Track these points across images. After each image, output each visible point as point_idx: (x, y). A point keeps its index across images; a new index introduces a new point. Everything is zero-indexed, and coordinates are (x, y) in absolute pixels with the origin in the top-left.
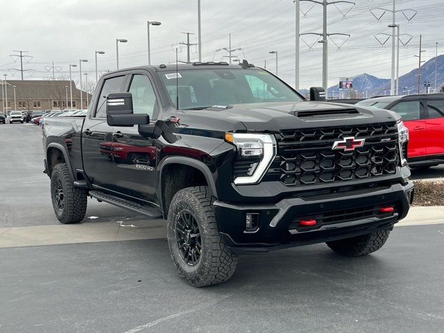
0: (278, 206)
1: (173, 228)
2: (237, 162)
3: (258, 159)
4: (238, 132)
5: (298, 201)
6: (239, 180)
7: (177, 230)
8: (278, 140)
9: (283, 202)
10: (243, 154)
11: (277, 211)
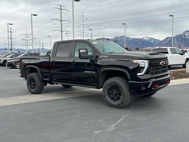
0: (149, 81)
1: (106, 91)
2: (139, 68)
3: (144, 68)
4: (138, 59)
5: (154, 80)
6: (138, 74)
7: (107, 91)
8: (149, 62)
9: (151, 80)
10: (141, 66)
11: (150, 83)
